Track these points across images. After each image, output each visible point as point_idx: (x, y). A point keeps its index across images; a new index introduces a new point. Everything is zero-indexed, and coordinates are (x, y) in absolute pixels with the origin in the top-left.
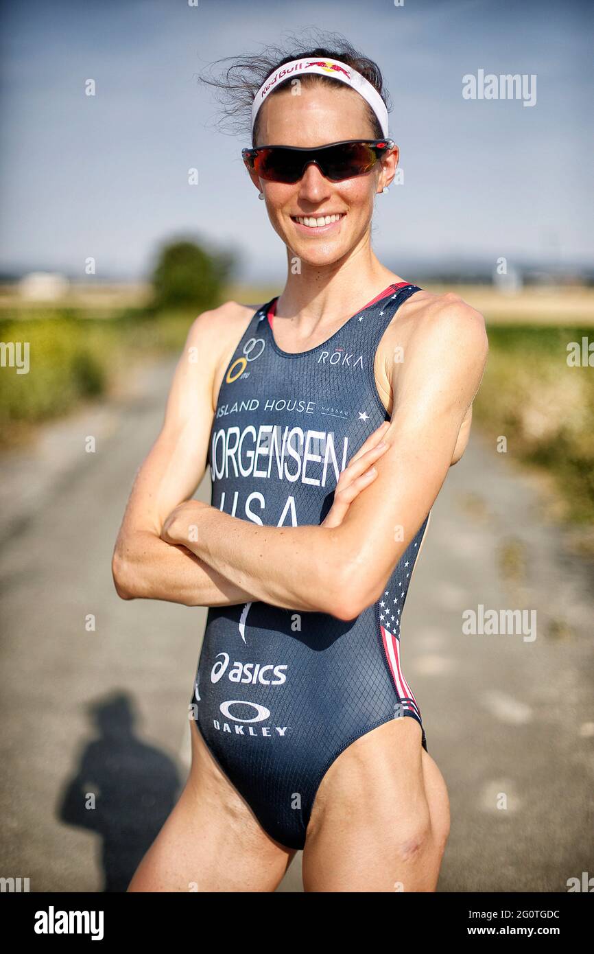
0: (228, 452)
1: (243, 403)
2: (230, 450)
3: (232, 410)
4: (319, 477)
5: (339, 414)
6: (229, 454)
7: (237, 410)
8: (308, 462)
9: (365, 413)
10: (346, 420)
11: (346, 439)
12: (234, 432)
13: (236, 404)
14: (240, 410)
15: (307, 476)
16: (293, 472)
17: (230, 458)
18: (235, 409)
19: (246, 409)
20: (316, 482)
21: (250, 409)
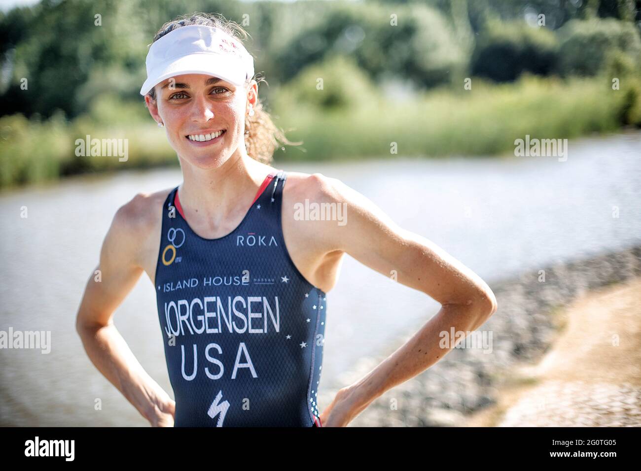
0: (181, 318)
1: (184, 282)
2: (183, 317)
3: (177, 287)
4: (262, 327)
5: (268, 282)
6: (182, 319)
7: (181, 287)
8: (252, 319)
9: (286, 277)
10: (274, 285)
11: (276, 298)
12: (183, 303)
13: (179, 282)
14: (184, 287)
15: (253, 328)
16: (241, 326)
17: (183, 322)
18: (179, 286)
19: (189, 286)
20: (260, 331)
21: (192, 286)
